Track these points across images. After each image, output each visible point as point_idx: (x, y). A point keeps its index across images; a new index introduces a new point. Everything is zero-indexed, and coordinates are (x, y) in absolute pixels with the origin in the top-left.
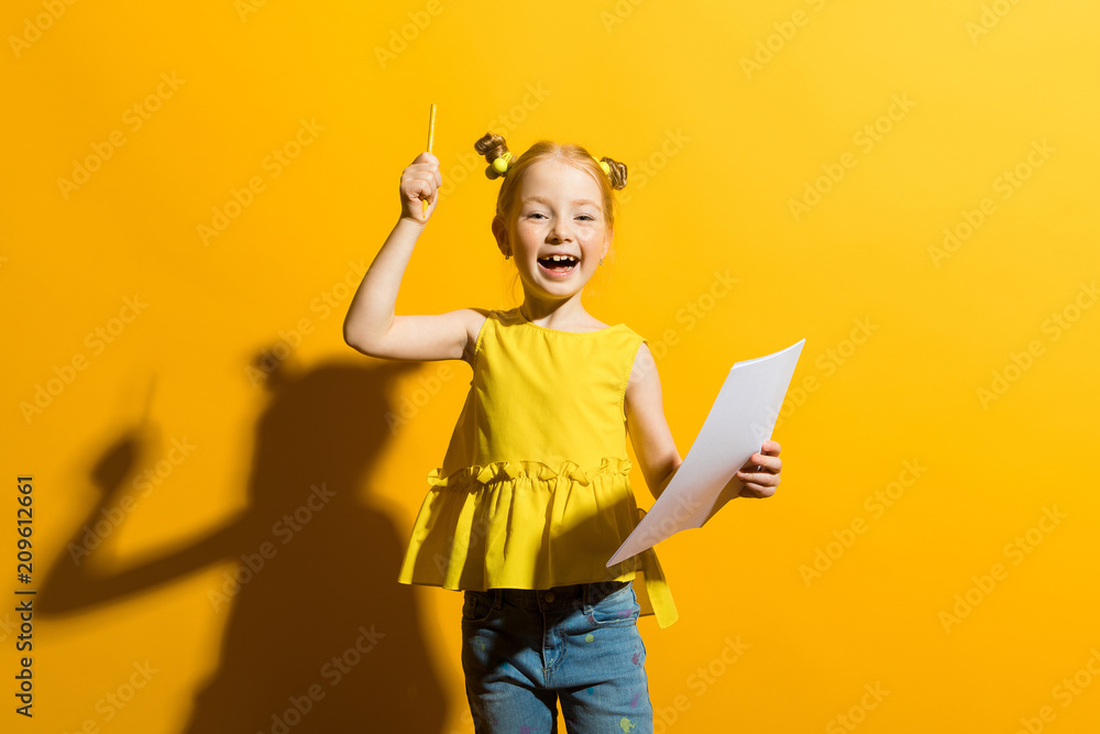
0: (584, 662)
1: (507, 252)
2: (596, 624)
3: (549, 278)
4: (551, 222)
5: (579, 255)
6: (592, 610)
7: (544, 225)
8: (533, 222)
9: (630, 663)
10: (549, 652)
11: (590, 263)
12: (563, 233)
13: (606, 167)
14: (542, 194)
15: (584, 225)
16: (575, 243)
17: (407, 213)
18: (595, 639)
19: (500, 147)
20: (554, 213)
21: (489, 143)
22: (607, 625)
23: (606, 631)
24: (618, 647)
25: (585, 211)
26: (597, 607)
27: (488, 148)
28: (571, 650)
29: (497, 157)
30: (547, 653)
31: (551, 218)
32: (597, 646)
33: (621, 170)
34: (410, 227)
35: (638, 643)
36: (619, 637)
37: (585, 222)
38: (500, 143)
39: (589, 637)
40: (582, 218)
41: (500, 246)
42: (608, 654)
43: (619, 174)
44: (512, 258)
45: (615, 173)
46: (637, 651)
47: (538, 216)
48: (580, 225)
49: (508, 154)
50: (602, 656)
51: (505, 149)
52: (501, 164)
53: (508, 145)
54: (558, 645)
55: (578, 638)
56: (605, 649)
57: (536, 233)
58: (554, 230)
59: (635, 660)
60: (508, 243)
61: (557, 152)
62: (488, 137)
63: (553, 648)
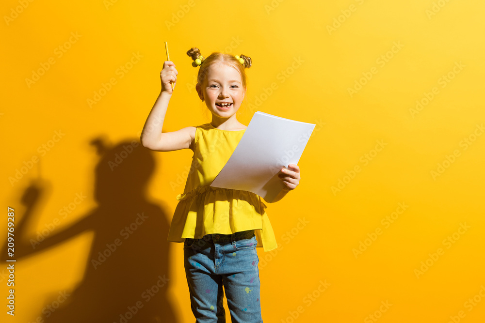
0: (232, 264)
1: (203, 99)
2: (237, 249)
3: (220, 110)
4: (220, 89)
5: (232, 102)
6: (236, 243)
7: (218, 90)
8: (212, 89)
9: (251, 265)
10: (217, 260)
11: (237, 105)
12: (225, 94)
13: (242, 61)
14: (216, 78)
15: (234, 90)
16: (230, 98)
17: (164, 88)
18: (237, 255)
19: (198, 54)
20: (221, 85)
21: (192, 52)
22: (242, 249)
23: (241, 252)
24: (246, 258)
25: (234, 84)
26: (238, 242)
27: (193, 54)
28: (226, 259)
29: (196, 58)
30: (216, 260)
31: (220, 87)
32: (237, 258)
33: (249, 60)
34: (165, 95)
35: (255, 257)
36: (247, 254)
37: (234, 88)
38: (197, 52)
39: (234, 254)
40: (233, 87)
41: (199, 96)
42: (242, 261)
43: (248, 61)
44: (204, 101)
45: (246, 62)
46: (254, 260)
47: (215, 86)
48: (232, 90)
49: (201, 56)
50: (239, 262)
51: (200, 54)
52: (198, 61)
53: (201, 52)
54: (221, 257)
55: (230, 254)
56: (240, 259)
57: (214, 93)
58: (221, 93)
59: (253, 263)
60: (203, 95)
61: (222, 58)
62: (192, 50)
63: (219, 258)
